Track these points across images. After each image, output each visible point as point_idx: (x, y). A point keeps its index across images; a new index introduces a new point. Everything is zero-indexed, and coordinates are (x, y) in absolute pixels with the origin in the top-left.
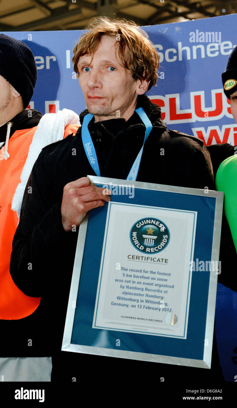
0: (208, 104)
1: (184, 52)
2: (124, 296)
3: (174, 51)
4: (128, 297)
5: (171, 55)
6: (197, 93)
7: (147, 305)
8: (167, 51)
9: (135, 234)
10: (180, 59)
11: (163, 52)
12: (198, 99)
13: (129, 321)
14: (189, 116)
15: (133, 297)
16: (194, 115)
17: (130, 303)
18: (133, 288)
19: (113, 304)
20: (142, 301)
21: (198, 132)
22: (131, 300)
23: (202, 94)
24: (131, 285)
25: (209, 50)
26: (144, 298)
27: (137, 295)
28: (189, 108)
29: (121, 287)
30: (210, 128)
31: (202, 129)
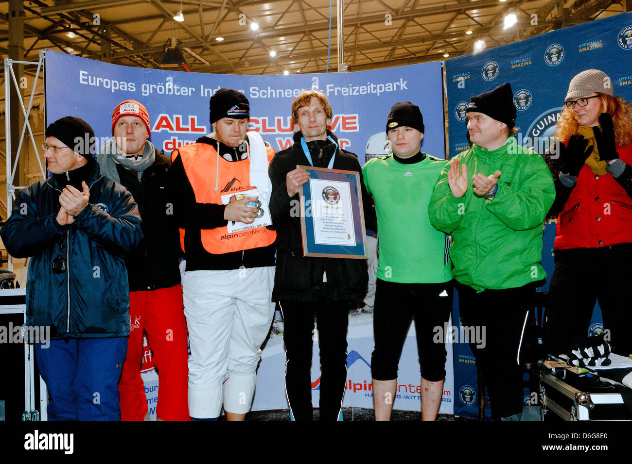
0: (285, 124)
1: (271, 93)
2: (326, 227)
3: (266, 92)
4: (328, 227)
5: (263, 94)
6: (279, 118)
7: (337, 230)
8: (261, 91)
9: (324, 195)
10: (269, 97)
11: (259, 91)
12: (279, 121)
13: (331, 239)
14: (274, 130)
15: (330, 227)
16: (277, 130)
17: (329, 230)
18: (328, 223)
19: (322, 231)
20: (334, 229)
21: (279, 140)
22: (329, 229)
23: (282, 118)
24: (327, 221)
25: (286, 93)
26: (335, 227)
27: (332, 226)
28: (274, 126)
29: (324, 222)
30: (286, 139)
31: (282, 139)
